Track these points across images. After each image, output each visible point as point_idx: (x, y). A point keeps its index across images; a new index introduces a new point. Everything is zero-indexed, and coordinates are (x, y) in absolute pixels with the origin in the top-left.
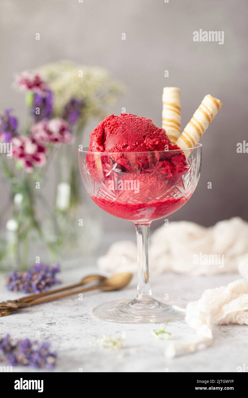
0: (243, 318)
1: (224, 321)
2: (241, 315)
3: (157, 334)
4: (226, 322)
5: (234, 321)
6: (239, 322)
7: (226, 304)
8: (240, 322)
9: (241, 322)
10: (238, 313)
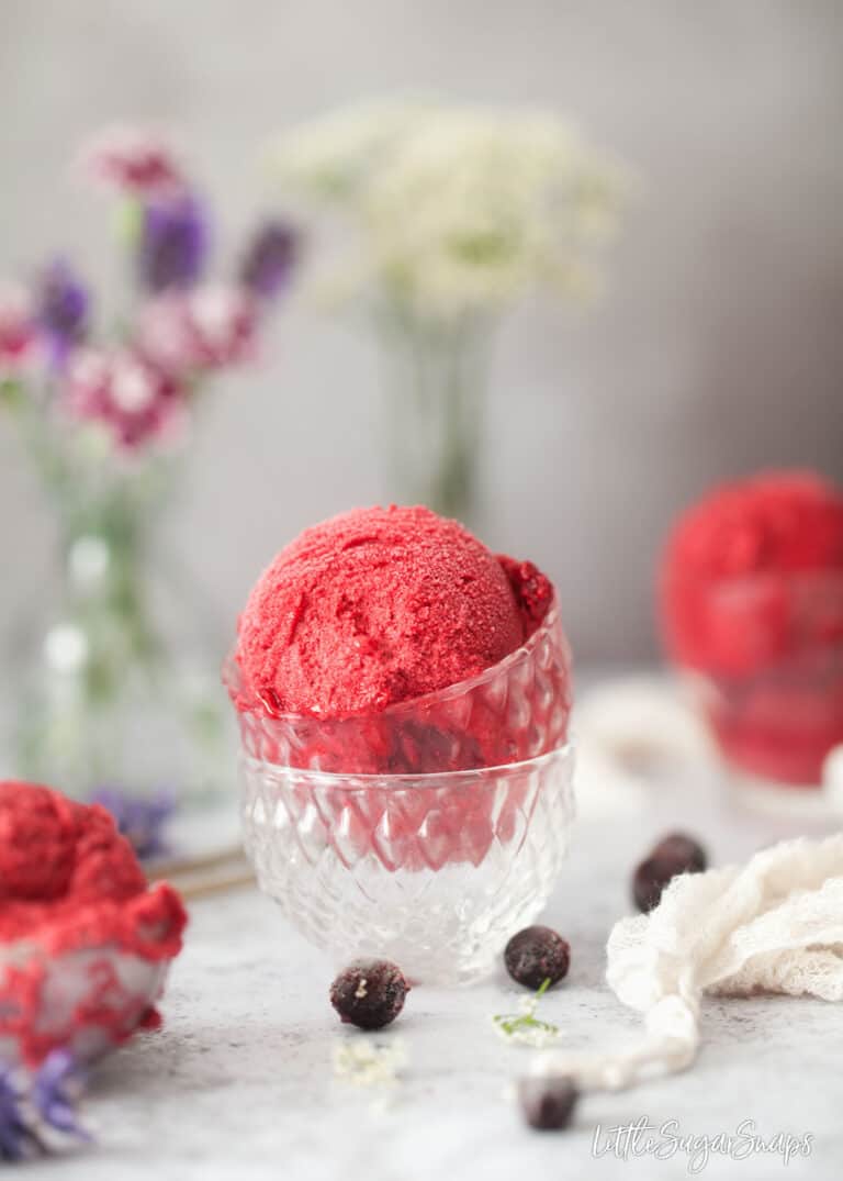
0: (802, 974)
1: (736, 983)
2: (795, 963)
3: (509, 1029)
4: (742, 986)
5: (770, 984)
6: (786, 988)
7: (743, 927)
8: (791, 988)
9: (796, 985)
10: (785, 955)
